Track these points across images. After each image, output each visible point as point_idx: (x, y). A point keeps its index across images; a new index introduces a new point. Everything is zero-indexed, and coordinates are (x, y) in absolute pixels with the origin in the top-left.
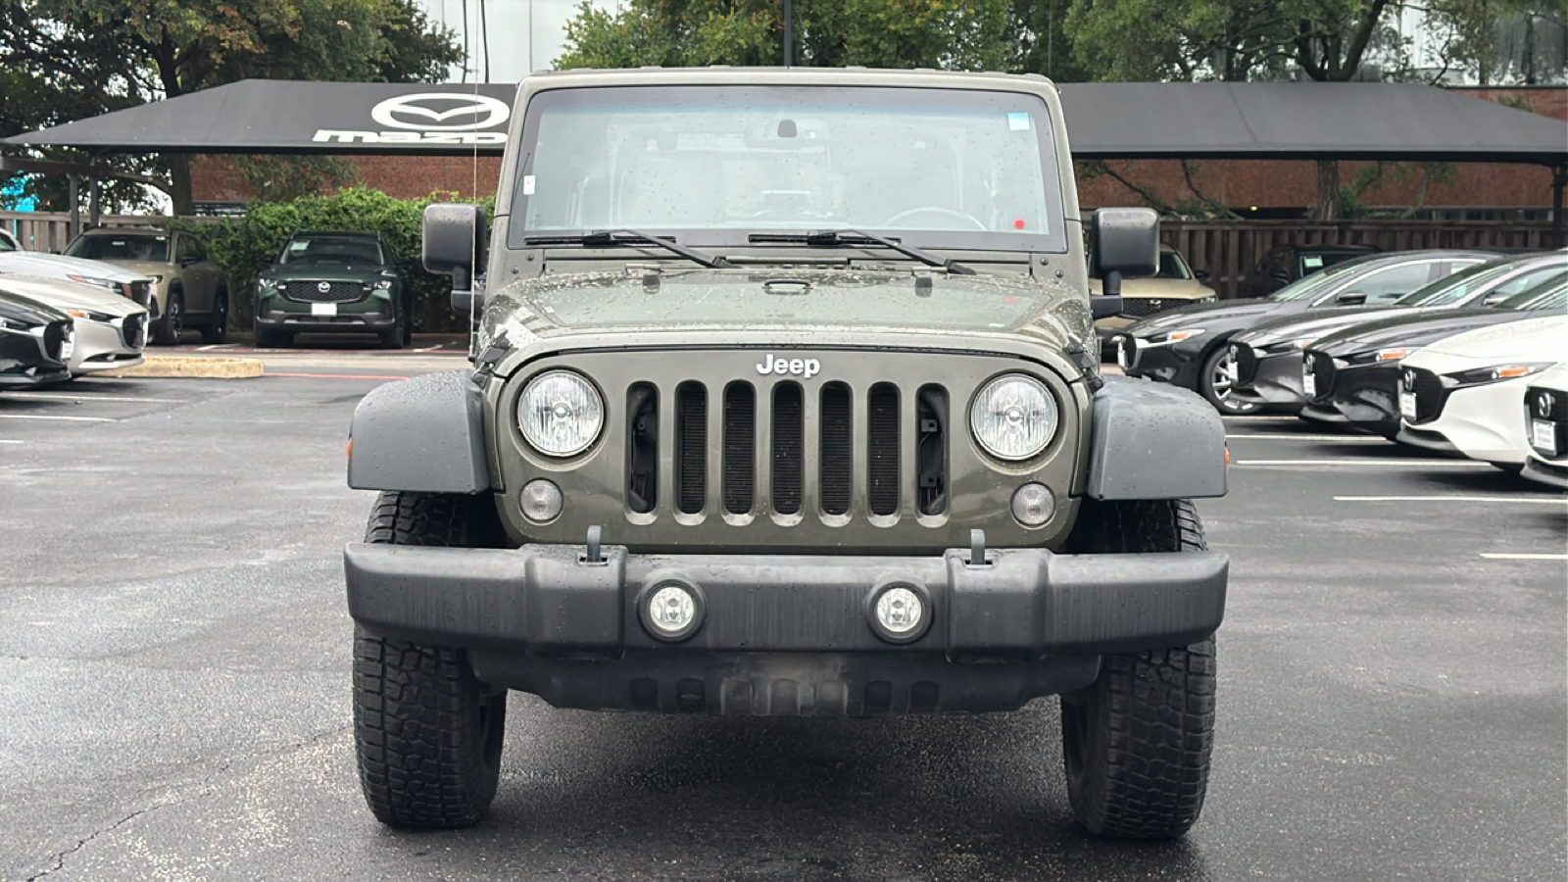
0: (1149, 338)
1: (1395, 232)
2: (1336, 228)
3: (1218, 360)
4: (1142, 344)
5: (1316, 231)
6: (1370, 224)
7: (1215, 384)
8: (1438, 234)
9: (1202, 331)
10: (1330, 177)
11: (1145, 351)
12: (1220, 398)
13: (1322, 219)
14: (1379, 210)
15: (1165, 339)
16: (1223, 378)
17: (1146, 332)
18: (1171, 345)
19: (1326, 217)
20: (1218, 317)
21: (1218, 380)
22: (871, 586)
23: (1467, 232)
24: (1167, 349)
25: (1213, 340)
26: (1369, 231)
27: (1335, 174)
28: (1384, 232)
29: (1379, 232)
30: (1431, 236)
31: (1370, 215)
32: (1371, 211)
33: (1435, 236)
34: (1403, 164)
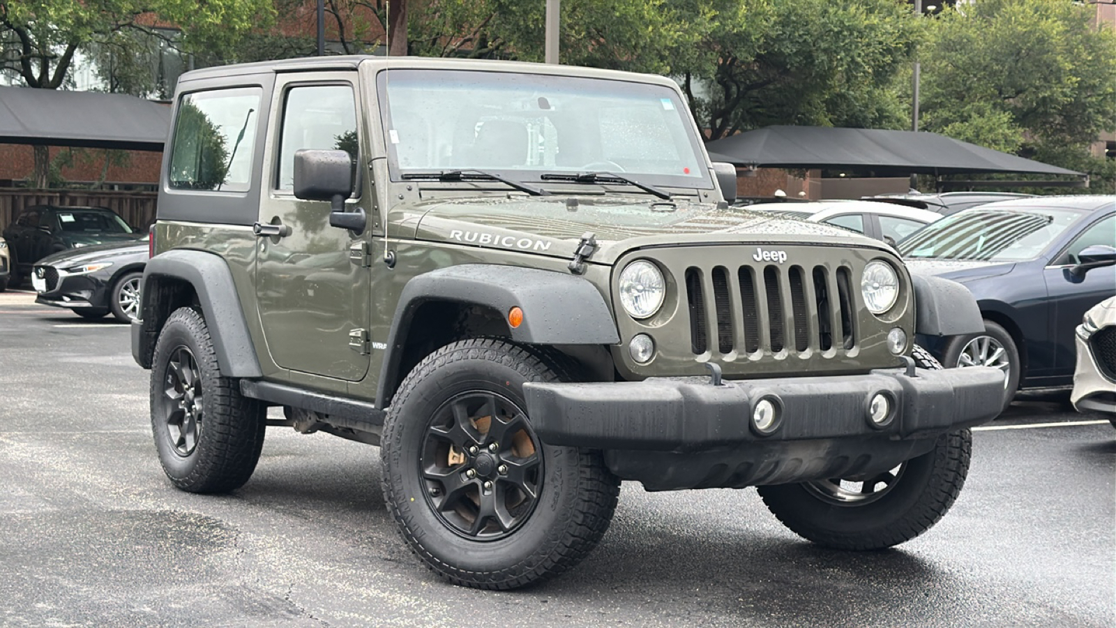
0: (67, 269)
1: (99, 198)
2: (58, 195)
3: (123, 284)
4: (63, 274)
5: (43, 197)
6: (81, 192)
7: (120, 302)
8: (128, 201)
9: (111, 264)
10: (44, 157)
11: (66, 280)
12: (124, 311)
13: (38, 187)
14: (75, 183)
15: (81, 270)
16: (126, 298)
17: (66, 264)
18: (86, 275)
19: (41, 187)
20: (124, 254)
21: (123, 299)
22: (867, 393)
23: (149, 200)
24: (85, 277)
25: (120, 270)
26: (81, 197)
27: (47, 157)
28: (92, 198)
29: (88, 197)
30: (124, 201)
31: (68, 186)
32: (69, 183)
33: (126, 202)
34: (87, 150)
